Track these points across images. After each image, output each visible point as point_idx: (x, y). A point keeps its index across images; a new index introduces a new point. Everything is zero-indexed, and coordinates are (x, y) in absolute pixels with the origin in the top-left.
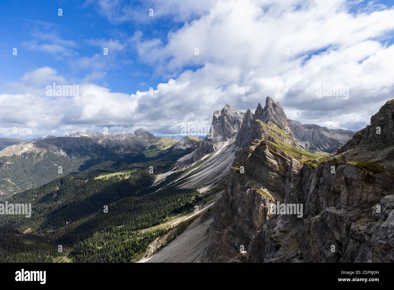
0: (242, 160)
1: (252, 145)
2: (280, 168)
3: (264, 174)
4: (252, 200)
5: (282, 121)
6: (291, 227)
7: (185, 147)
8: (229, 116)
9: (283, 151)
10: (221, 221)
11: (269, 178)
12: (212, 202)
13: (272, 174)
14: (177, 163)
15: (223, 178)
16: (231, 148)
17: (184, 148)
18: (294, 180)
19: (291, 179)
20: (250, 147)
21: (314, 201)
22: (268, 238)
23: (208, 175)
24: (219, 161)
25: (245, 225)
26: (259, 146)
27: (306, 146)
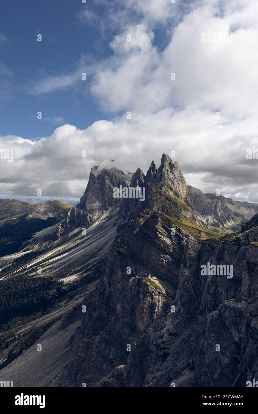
0: (126, 237)
1: (140, 217)
2: (174, 249)
3: (153, 257)
4: (136, 293)
5: (180, 187)
6: (184, 327)
7: (46, 216)
8: (113, 175)
9: (179, 226)
10: (91, 325)
11: (160, 263)
12: (81, 297)
13: (164, 257)
14: (31, 240)
15: (99, 263)
16: (112, 221)
17: (45, 218)
18: (190, 265)
19: (186, 263)
20: (137, 219)
21: (212, 292)
22: (154, 345)
23: (77, 257)
24: (94, 238)
25: (124, 327)
26: (149, 219)
27: (207, 222)
